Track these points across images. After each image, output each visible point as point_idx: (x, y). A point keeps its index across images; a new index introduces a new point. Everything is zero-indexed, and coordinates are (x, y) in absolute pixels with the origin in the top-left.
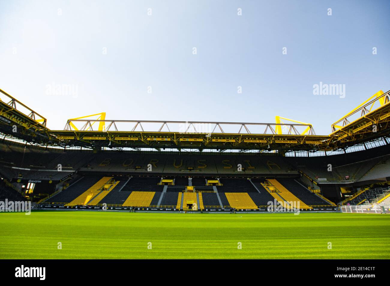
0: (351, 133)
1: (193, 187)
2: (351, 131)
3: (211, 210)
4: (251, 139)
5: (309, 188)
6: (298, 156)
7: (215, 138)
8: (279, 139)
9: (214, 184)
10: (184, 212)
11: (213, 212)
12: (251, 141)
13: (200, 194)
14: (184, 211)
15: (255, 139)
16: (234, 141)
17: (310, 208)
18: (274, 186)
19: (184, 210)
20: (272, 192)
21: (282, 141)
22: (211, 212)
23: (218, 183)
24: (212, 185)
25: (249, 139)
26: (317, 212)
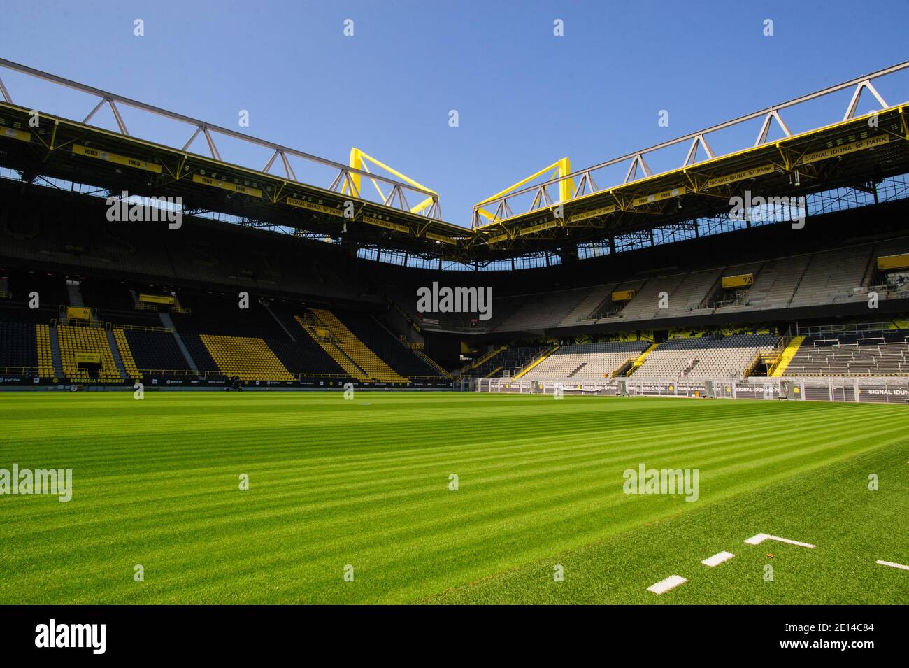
0: (515, 235)
1: (88, 310)
2: (516, 231)
3: (168, 382)
4: (306, 200)
5: (402, 338)
6: (383, 261)
7: (203, 172)
8: (371, 216)
9: (164, 308)
10: (74, 387)
11: (172, 388)
12: (305, 206)
13: (119, 333)
14: (74, 383)
15: (316, 202)
16: (259, 194)
17: (406, 380)
18: (327, 326)
19: (72, 381)
20: (324, 341)
21: (378, 221)
22: (168, 388)
23: (173, 305)
24: (155, 308)
25: (299, 198)
26: (419, 389)
